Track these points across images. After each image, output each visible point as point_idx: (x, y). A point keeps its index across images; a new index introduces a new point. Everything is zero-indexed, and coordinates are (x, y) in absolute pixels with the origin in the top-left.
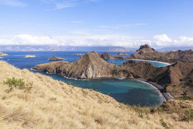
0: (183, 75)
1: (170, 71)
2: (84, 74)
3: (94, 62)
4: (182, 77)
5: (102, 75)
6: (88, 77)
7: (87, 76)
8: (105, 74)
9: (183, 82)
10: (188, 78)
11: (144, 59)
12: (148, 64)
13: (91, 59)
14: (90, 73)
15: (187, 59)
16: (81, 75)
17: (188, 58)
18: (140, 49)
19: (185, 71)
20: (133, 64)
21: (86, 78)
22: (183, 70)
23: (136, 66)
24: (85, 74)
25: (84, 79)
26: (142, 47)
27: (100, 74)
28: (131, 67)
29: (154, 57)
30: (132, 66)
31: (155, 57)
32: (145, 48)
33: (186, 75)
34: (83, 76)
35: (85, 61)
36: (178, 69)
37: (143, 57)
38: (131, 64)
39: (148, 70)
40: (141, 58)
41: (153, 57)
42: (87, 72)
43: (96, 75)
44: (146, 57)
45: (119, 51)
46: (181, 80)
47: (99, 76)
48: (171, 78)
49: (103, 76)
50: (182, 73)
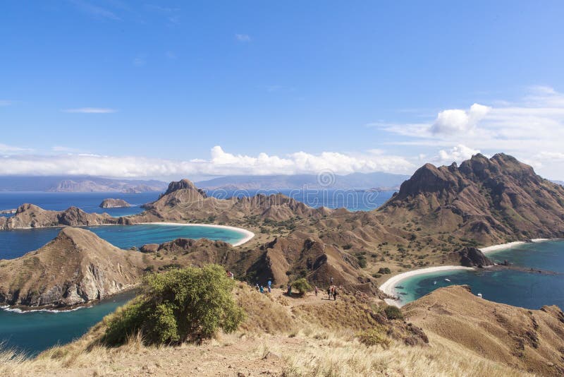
0: (289, 263)
1: (269, 259)
2: (76, 292)
3: (92, 256)
4: (289, 267)
5: (121, 286)
6: (89, 298)
7: (84, 296)
8: (127, 282)
9: (291, 276)
10: (299, 268)
11: (185, 219)
12: (222, 245)
13: (84, 248)
14: (91, 286)
15: (277, 215)
16: (66, 295)
17: (279, 213)
18: (168, 192)
19: (291, 256)
20: (187, 248)
21: (83, 300)
22: (289, 254)
23: (197, 253)
24: (78, 292)
25: (76, 304)
26: (174, 187)
27: (114, 284)
28: (185, 256)
29: (208, 212)
30: (187, 253)
31: (212, 214)
32: (181, 188)
33: (294, 261)
34: (74, 297)
35: (63, 254)
36: (279, 251)
37: (183, 215)
38: (184, 247)
39: (225, 258)
40: (178, 218)
41: (205, 213)
42: (84, 286)
43: (106, 290)
44: (191, 213)
45: (92, 191)
46: (288, 273)
47: (114, 289)
48: (274, 273)
49: (123, 288)
50: (287, 259)
